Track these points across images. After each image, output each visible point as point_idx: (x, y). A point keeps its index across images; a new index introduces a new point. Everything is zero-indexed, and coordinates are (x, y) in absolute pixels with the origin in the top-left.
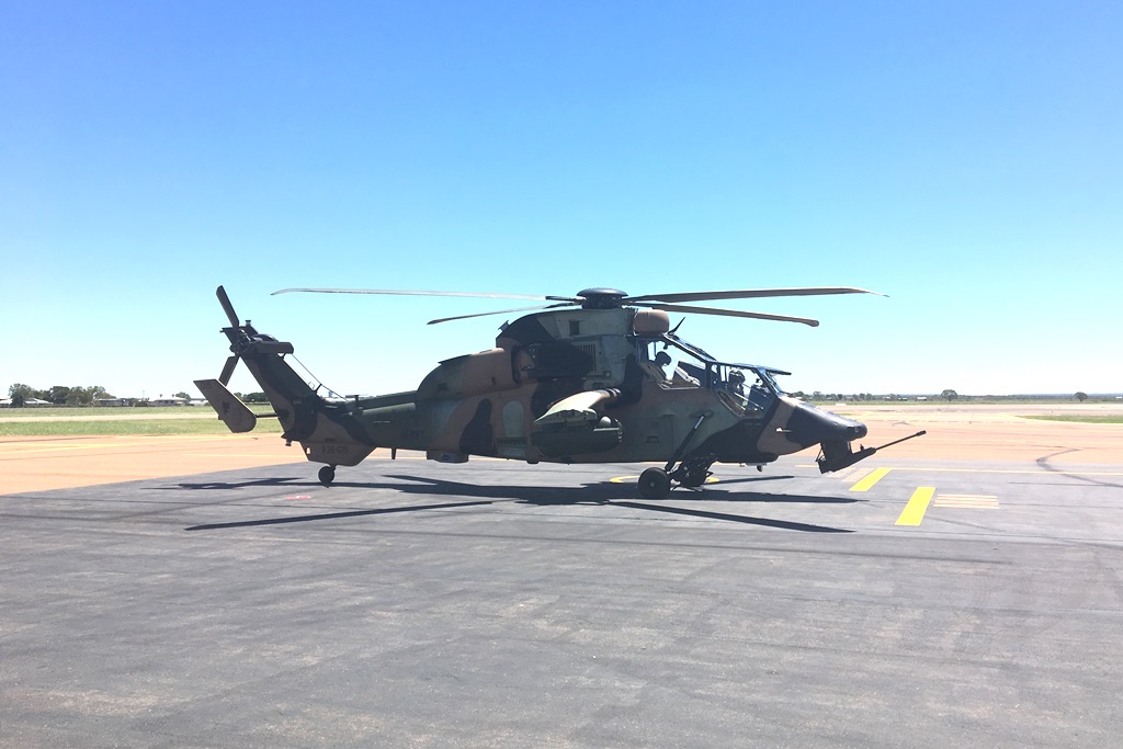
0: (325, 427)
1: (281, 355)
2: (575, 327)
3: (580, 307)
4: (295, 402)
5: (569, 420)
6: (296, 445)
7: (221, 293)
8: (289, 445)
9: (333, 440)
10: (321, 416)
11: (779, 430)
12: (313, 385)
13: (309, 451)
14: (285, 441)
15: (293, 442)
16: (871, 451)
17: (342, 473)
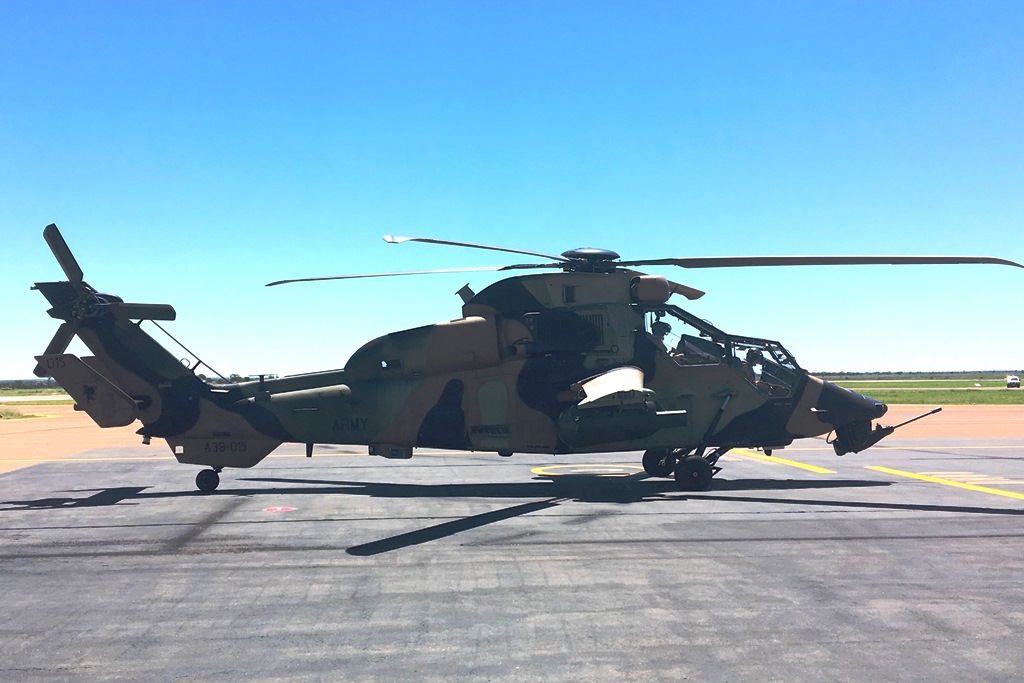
0: (210, 418)
1: (135, 321)
2: (569, 294)
3: (561, 270)
4: (160, 386)
5: (625, 402)
6: (159, 443)
7: (53, 236)
8: (147, 442)
9: (226, 435)
10: (206, 405)
11: (814, 410)
12: (188, 362)
13: (180, 449)
14: (141, 438)
15: (154, 440)
16: (890, 430)
17: (229, 477)
